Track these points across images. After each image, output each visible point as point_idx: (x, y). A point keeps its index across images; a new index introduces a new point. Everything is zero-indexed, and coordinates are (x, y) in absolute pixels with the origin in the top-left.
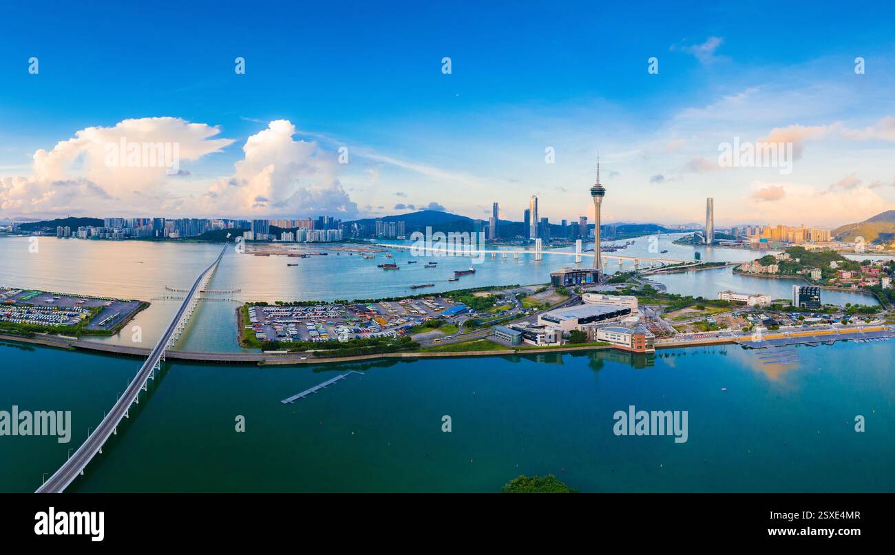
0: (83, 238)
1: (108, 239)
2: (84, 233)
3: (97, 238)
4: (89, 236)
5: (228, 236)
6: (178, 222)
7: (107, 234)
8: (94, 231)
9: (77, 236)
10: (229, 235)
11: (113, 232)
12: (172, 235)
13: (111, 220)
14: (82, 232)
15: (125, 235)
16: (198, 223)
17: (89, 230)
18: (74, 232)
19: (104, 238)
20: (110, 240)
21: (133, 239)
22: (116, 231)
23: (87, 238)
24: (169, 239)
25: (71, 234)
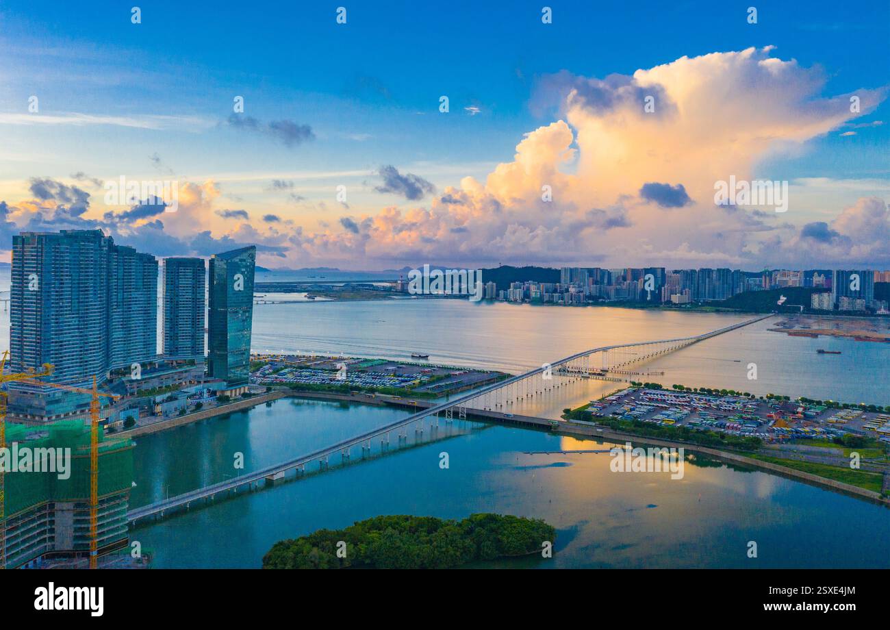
0: (515, 302)
1: (557, 304)
2: (519, 293)
3: (539, 302)
4: (526, 298)
5: (780, 303)
6: (689, 275)
7: (556, 295)
8: (534, 289)
9: (507, 299)
10: (783, 299)
11: (567, 290)
12: (675, 299)
13: (573, 272)
14: (515, 291)
15: (590, 297)
16: (730, 277)
17: (528, 289)
18: (501, 292)
19: (551, 303)
20: (560, 305)
21: (603, 304)
22: (572, 290)
23: (523, 301)
24: (670, 305)
25: (498, 295)
